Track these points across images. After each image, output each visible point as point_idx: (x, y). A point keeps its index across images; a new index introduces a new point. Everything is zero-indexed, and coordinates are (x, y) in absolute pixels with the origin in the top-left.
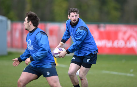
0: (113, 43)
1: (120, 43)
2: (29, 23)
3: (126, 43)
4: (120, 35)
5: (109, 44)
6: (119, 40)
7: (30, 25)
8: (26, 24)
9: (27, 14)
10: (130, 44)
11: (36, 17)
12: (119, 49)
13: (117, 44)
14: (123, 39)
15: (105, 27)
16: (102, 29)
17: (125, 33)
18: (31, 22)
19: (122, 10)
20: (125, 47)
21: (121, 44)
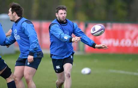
0: (120, 42)
1: (126, 42)
2: (14, 14)
3: (133, 42)
4: (127, 34)
5: (116, 43)
6: (126, 39)
7: (15, 15)
8: (10, 15)
9: (11, 5)
10: (137, 43)
11: (19, 7)
12: (126, 48)
13: (124, 43)
14: (130, 38)
15: (112, 26)
16: (109, 28)
17: (132, 32)
18: (15, 13)
19: (129, 9)
20: (132, 46)
21: (128, 43)
